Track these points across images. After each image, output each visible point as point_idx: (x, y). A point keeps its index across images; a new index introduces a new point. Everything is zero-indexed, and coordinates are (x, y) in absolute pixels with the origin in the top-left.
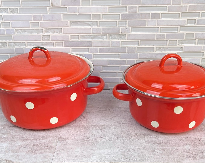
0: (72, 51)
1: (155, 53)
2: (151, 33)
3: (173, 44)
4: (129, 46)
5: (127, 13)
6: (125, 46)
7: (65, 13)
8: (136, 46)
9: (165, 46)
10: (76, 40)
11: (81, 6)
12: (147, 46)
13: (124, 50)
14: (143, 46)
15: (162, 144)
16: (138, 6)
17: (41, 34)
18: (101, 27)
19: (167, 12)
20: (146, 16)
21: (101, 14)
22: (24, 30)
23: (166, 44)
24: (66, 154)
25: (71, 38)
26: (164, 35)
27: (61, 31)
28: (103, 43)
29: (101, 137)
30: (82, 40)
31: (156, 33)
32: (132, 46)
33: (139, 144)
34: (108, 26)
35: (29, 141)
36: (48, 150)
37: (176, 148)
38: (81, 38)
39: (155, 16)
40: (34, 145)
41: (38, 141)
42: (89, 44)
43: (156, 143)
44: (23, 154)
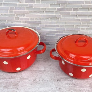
0: (31, 25)
1: (74, 28)
2: (72, 18)
3: (84, 24)
4: (60, 24)
5: (60, 8)
6: (58, 24)
7: (27, 7)
8: (64, 24)
9: (80, 24)
10: (33, 20)
11: (35, 4)
12: (70, 24)
13: (58, 26)
14: (68, 24)
15: (74, 86)
16: (66, 4)
17: (14, 17)
18: (46, 14)
19: (82, 8)
20: (70, 10)
21: (46, 8)
22: (5, 15)
23: (81, 23)
24: (24, 90)
25: (30, 19)
26: (79, 19)
27: (25, 15)
28: (47, 22)
29: (42, 79)
30: (36, 20)
31: (75, 18)
32: (62, 24)
33: (62, 85)
34: (50, 14)
35: (6, 79)
36: (14, 87)
37: (81, 88)
38: (35, 19)
39: (75, 10)
40: (8, 83)
41: (10, 80)
42: (40, 23)
43: (71, 85)
44: (2, 88)
